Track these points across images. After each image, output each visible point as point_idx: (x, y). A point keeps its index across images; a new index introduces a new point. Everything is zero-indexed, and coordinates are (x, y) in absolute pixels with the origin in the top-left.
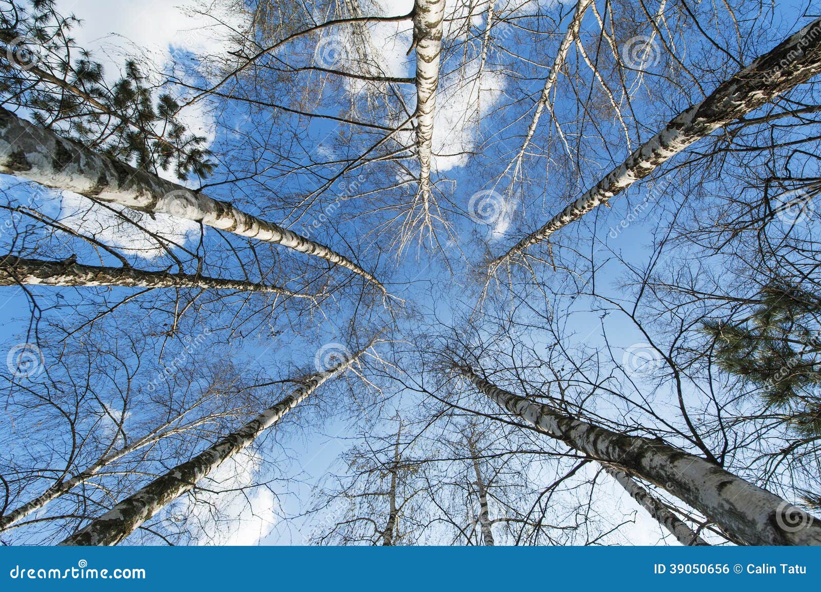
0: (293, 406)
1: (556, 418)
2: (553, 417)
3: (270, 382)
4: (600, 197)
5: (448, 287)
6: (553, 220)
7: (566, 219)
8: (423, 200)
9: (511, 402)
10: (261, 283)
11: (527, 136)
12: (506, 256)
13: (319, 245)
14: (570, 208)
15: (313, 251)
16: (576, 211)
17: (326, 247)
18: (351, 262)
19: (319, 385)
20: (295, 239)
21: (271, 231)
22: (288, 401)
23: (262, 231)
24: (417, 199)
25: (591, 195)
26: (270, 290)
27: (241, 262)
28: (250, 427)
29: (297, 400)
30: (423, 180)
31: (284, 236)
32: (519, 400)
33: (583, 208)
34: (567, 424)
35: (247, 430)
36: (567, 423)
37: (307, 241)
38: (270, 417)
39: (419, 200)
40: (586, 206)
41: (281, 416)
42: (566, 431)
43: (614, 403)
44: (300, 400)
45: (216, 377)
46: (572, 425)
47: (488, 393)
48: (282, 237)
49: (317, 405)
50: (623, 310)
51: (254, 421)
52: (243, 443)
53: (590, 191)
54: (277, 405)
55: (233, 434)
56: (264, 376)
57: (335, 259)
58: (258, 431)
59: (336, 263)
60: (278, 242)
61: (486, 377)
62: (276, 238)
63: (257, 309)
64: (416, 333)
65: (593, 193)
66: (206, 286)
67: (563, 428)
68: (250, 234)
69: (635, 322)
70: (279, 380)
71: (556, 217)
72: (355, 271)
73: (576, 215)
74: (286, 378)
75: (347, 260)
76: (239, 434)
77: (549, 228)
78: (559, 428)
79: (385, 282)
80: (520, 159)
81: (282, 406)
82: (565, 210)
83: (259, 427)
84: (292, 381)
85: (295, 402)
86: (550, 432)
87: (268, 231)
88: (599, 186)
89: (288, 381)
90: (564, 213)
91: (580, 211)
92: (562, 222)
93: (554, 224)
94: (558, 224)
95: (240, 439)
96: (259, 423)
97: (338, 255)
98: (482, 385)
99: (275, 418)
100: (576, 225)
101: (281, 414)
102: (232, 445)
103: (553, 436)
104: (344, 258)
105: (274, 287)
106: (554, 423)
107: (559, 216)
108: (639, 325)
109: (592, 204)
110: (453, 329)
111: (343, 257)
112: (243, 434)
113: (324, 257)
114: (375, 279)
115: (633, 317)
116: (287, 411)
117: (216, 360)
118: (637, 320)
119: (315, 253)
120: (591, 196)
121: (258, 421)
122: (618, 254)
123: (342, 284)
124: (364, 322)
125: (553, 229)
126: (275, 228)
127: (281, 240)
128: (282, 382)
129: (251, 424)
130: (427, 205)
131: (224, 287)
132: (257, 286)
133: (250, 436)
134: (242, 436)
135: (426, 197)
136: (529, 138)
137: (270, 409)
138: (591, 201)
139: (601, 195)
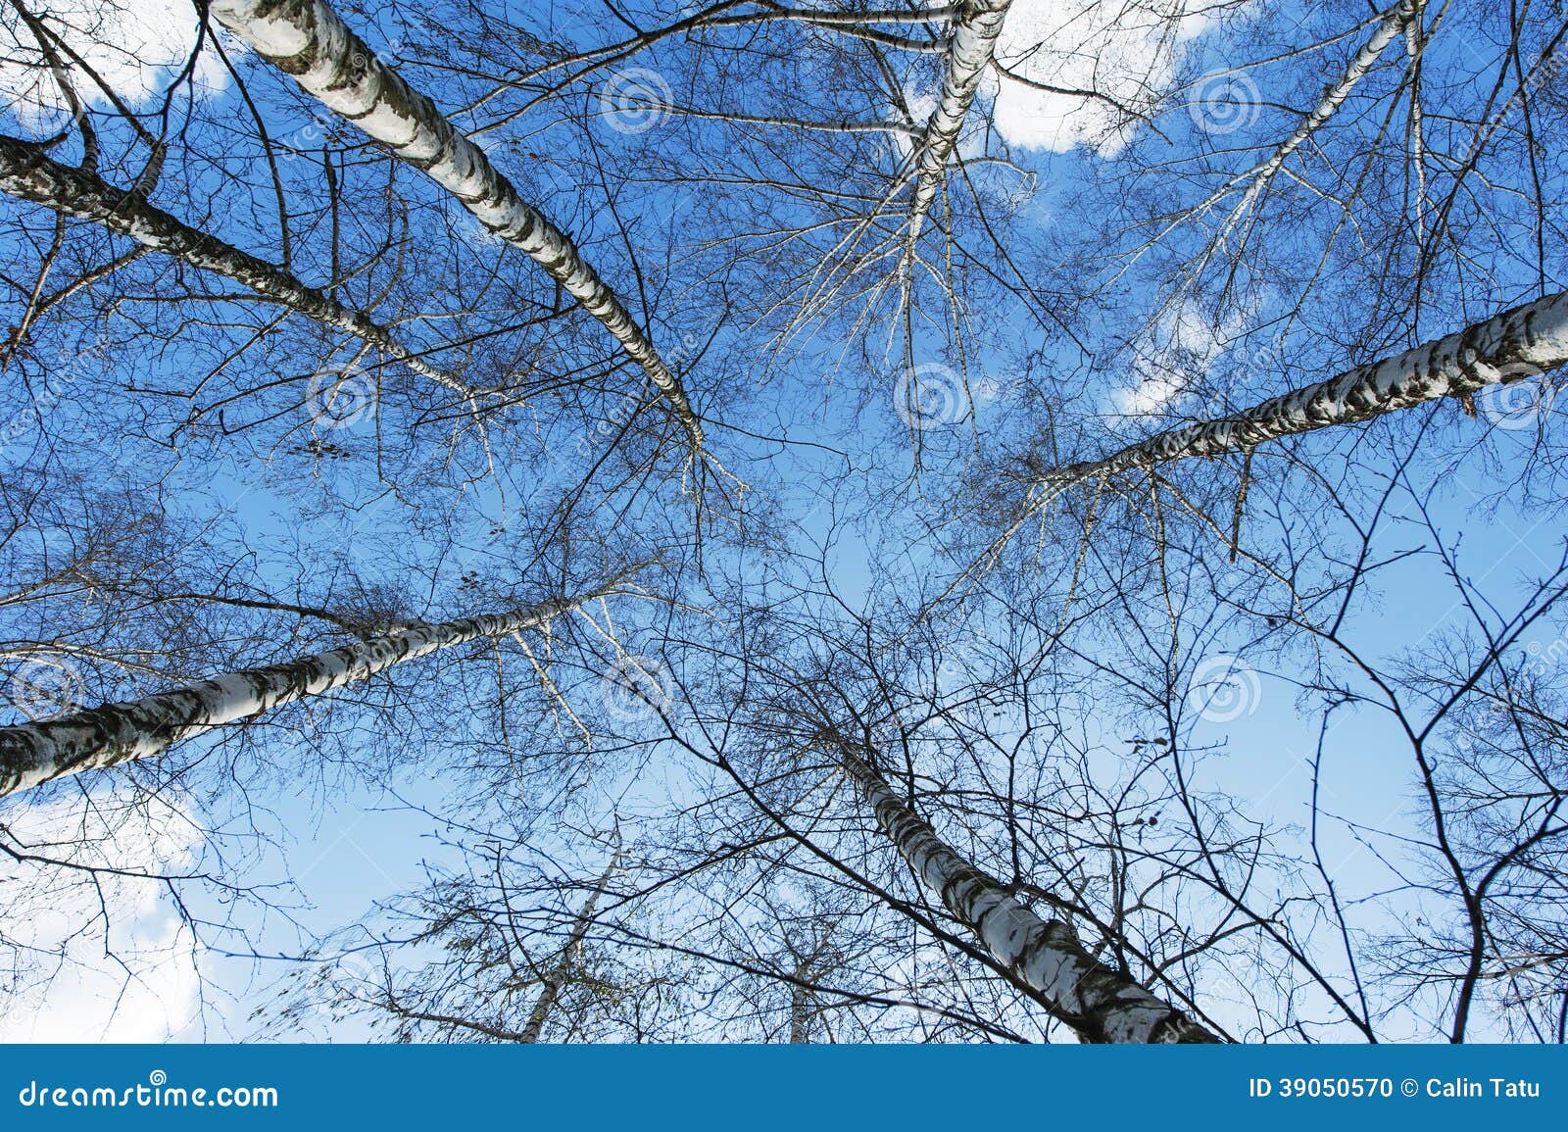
0: (313, 689)
1: (1078, 964)
2: (1073, 958)
3: (264, 599)
4: (1457, 372)
5: (890, 497)
6: (1287, 400)
7: (1331, 408)
8: (913, 200)
9: (963, 886)
10: (326, 294)
11: (1308, 116)
12: (1100, 465)
13: (548, 225)
14: (1354, 377)
15: (524, 235)
16: (1370, 396)
17: (565, 239)
18: (627, 319)
19: (410, 656)
20: (479, 174)
21: (411, 120)
22: (302, 671)
23: (384, 109)
24: (893, 193)
25: (1433, 358)
26: (347, 324)
27: (282, 205)
28: (170, 706)
29: (332, 677)
30: (934, 139)
31: (448, 152)
32: (990, 886)
33: (1395, 391)
34: (1106, 990)
35: (157, 710)
36: (1108, 984)
37: (514, 198)
38: (236, 699)
39: (900, 198)
40: (1404, 387)
41: (269, 705)
42: (1097, 1007)
43: (1254, 991)
44: (340, 680)
45: (100, 541)
46: (1121, 995)
47: (901, 841)
48: (440, 154)
49: (387, 715)
50: (1398, 712)
51: (186, 693)
52: (134, 742)
53: (1435, 346)
54: (268, 670)
55: (112, 707)
56: (248, 578)
57: (580, 288)
58: (188, 723)
59: (581, 301)
60: (421, 165)
61: (912, 797)
62: (421, 150)
63: (288, 371)
64: (753, 598)
65: (1441, 353)
66: (153, 241)
67: (1090, 999)
68: (345, 102)
69: (1421, 758)
70: (292, 602)
71: (1302, 392)
72: (631, 347)
73: (1362, 407)
74: (313, 604)
75: (615, 304)
76: (129, 713)
77: (1266, 421)
78: (1079, 992)
79: (710, 414)
80: (1260, 183)
81: (281, 679)
82: (1336, 380)
83: (195, 714)
84: (332, 618)
85: (326, 680)
86: (1050, 997)
87: (404, 116)
88: (1471, 335)
89: (320, 613)
90: (1330, 389)
91: (1379, 398)
92: (1312, 415)
93: (1285, 414)
94: (1300, 416)
95: (128, 729)
96: (199, 703)
97: (594, 277)
98: (895, 814)
99: (252, 707)
100: (1351, 440)
101: (270, 700)
102: (101, 738)
103: (1053, 1009)
104: (608, 294)
105: (362, 319)
106: (1070, 977)
107: (1309, 394)
108: (1427, 772)
109: (1425, 387)
110: (866, 624)
111: (608, 291)
112: (144, 717)
113: (549, 268)
114: (683, 395)
115: (1418, 743)
116: (293, 697)
117: (112, 486)
118: (1427, 757)
119: (527, 245)
120: (1432, 360)
121: (196, 695)
122: (1448, 542)
123: (576, 376)
124: (606, 516)
125: (1276, 426)
126: (427, 115)
127: (434, 161)
128: (303, 612)
129: (176, 699)
130: (916, 225)
131: (206, 262)
132: (312, 296)
133: (163, 730)
134: (139, 724)
135: (925, 195)
136: (1313, 124)
137: (244, 673)
138: (1424, 378)
139: (1462, 364)
